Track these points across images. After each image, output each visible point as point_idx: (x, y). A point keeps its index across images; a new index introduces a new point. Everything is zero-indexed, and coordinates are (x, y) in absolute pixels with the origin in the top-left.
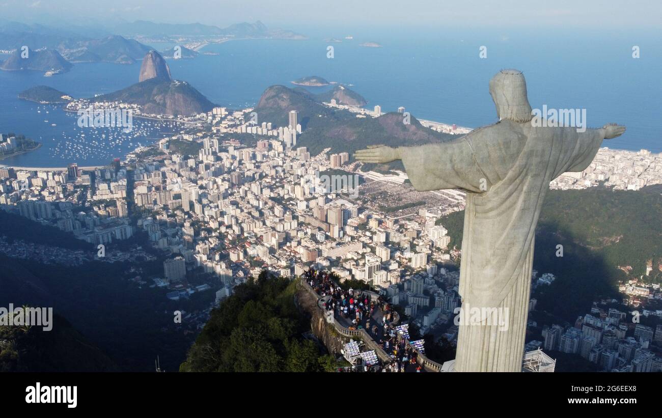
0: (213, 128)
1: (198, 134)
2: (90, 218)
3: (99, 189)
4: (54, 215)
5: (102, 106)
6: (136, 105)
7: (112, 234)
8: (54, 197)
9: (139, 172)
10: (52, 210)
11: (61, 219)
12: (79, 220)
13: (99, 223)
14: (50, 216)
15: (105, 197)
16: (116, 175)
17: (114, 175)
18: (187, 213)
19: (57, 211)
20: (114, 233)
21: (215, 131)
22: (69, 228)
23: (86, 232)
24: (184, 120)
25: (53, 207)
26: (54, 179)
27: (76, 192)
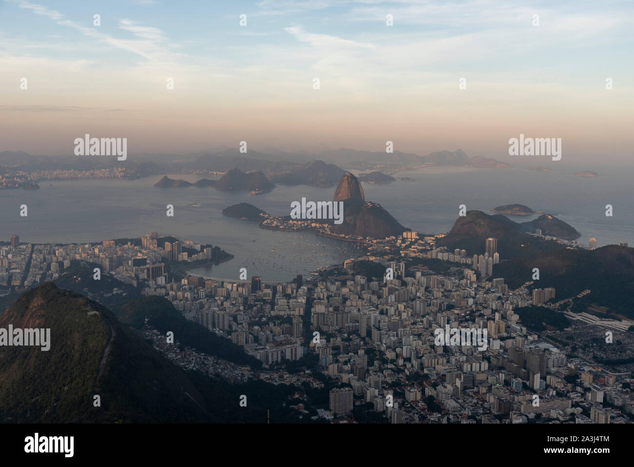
0: (401, 252)
1: (385, 257)
2: (263, 334)
3: (278, 304)
4: (230, 326)
5: (295, 224)
6: (327, 225)
7: (282, 352)
8: (235, 309)
9: (320, 290)
10: (230, 321)
11: (236, 331)
12: (252, 334)
13: (271, 340)
14: (226, 327)
15: (282, 313)
16: (297, 291)
17: (295, 291)
18: (363, 339)
19: (234, 323)
20: (284, 351)
21: (403, 255)
22: (242, 341)
23: (258, 348)
24: (372, 242)
25: (231, 319)
26: (237, 290)
27: (256, 305)
